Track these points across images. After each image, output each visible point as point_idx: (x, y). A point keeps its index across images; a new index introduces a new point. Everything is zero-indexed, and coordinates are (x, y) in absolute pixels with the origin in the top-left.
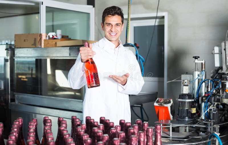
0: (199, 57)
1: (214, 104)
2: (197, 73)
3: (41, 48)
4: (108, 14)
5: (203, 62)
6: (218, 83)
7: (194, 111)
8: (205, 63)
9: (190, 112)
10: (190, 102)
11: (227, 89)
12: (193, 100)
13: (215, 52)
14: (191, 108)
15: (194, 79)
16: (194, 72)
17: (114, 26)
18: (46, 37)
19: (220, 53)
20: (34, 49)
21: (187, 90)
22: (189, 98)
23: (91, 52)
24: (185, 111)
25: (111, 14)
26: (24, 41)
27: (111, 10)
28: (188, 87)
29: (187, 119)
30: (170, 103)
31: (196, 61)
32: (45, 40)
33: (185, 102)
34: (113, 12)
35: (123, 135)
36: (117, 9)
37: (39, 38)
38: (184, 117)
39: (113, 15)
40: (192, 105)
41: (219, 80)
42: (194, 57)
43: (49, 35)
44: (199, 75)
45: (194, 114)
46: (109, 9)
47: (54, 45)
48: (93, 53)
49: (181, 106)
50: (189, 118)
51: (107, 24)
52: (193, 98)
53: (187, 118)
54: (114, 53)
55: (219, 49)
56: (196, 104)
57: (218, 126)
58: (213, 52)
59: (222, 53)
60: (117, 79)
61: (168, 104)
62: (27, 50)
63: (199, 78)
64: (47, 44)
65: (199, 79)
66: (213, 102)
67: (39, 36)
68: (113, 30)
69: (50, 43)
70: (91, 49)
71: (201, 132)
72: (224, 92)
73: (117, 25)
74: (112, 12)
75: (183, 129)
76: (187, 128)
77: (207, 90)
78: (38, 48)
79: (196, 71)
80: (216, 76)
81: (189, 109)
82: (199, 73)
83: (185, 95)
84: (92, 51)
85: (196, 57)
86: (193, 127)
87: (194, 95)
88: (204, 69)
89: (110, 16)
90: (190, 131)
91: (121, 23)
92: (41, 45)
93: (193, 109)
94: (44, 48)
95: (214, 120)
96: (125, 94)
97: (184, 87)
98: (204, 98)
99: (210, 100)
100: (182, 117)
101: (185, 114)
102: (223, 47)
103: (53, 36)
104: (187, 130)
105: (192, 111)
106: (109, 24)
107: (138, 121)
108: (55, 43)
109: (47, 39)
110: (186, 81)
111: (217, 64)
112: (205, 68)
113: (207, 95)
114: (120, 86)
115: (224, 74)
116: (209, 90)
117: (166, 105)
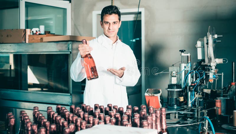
0: (185, 51)
1: (200, 93)
2: (183, 65)
3: (25, 44)
4: (106, 14)
5: (189, 55)
6: (202, 74)
7: (182, 99)
8: (190, 56)
9: (178, 100)
10: (178, 91)
11: (210, 79)
12: (181, 90)
13: (198, 46)
14: (179, 96)
15: (181, 71)
16: (181, 64)
17: (111, 24)
18: (31, 32)
19: (203, 47)
20: (18, 45)
21: (175, 80)
22: (177, 88)
23: (88, 48)
24: (174, 99)
25: (109, 13)
26: (7, 36)
27: (109, 10)
28: (176, 78)
29: (175, 107)
30: (160, 93)
31: (183, 54)
32: (29, 36)
33: (173, 91)
34: (111, 12)
35: (138, 116)
36: (114, 9)
37: (23, 34)
38: (173, 105)
39: (110, 14)
40: (180, 94)
41: (203, 71)
42: (180, 51)
43: (32, 30)
44: (185, 67)
45: (182, 102)
46: (106, 9)
47: (39, 40)
48: (91, 49)
49: (170, 95)
50: (177, 106)
51: (105, 22)
52: (181, 88)
53: (175, 105)
54: (112, 48)
55: (201, 43)
56: (184, 93)
57: (206, 111)
58: (196, 46)
59: (204, 47)
60: (115, 72)
61: (158, 94)
62: (10, 46)
63: (185, 69)
64: (32, 40)
65: (185, 71)
66: (199, 91)
67: (23, 32)
68: (111, 28)
69: (35, 38)
70: (88, 45)
71: (189, 119)
72: (207, 82)
73: (114, 23)
74: (109, 12)
75: (174, 115)
76: (177, 115)
77: (193, 81)
78: (23, 43)
79: (182, 63)
80: (199, 67)
81: (177, 98)
82: (185, 65)
83: (174, 85)
84: (90, 47)
85: (182, 50)
86: (181, 114)
87: (181, 85)
88: (189, 62)
89: (107, 15)
90: (179, 117)
91: (118, 21)
92: (25, 41)
93: (181, 97)
94: (29, 43)
95: (201, 107)
96: (123, 85)
97: (172, 78)
98: (191, 87)
99: (196, 89)
100: (171, 105)
101: (174, 103)
102: (205, 42)
103: (36, 31)
104: (177, 117)
105: (180, 100)
106: (107, 22)
107: (143, 106)
108: (40, 38)
109: (31, 34)
110: (174, 72)
111: (200, 57)
112: (190, 60)
113: (193, 85)
114: (117, 78)
115: (206, 65)
116: (194, 81)
117: (156, 95)
